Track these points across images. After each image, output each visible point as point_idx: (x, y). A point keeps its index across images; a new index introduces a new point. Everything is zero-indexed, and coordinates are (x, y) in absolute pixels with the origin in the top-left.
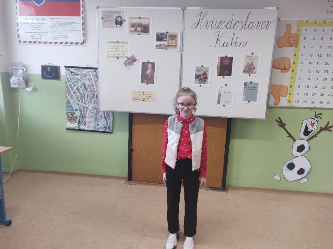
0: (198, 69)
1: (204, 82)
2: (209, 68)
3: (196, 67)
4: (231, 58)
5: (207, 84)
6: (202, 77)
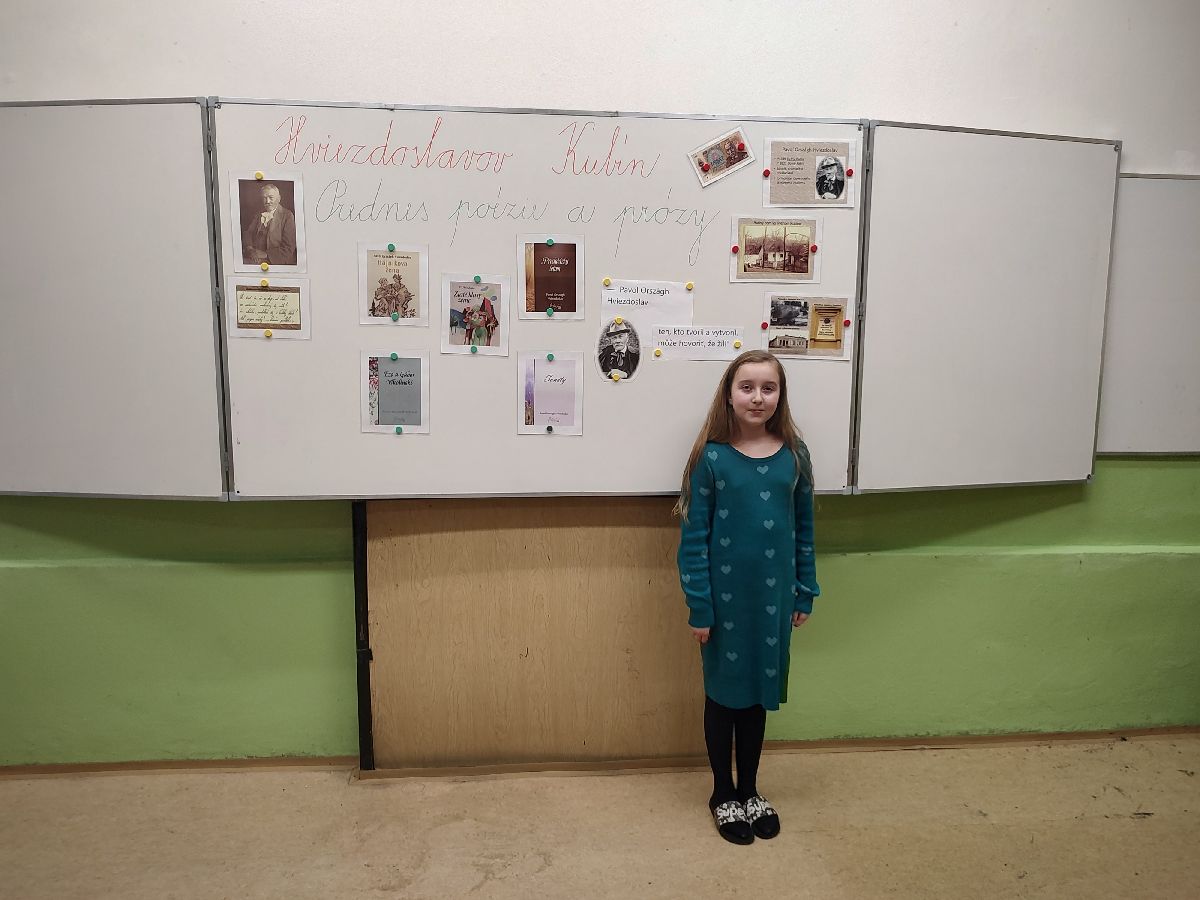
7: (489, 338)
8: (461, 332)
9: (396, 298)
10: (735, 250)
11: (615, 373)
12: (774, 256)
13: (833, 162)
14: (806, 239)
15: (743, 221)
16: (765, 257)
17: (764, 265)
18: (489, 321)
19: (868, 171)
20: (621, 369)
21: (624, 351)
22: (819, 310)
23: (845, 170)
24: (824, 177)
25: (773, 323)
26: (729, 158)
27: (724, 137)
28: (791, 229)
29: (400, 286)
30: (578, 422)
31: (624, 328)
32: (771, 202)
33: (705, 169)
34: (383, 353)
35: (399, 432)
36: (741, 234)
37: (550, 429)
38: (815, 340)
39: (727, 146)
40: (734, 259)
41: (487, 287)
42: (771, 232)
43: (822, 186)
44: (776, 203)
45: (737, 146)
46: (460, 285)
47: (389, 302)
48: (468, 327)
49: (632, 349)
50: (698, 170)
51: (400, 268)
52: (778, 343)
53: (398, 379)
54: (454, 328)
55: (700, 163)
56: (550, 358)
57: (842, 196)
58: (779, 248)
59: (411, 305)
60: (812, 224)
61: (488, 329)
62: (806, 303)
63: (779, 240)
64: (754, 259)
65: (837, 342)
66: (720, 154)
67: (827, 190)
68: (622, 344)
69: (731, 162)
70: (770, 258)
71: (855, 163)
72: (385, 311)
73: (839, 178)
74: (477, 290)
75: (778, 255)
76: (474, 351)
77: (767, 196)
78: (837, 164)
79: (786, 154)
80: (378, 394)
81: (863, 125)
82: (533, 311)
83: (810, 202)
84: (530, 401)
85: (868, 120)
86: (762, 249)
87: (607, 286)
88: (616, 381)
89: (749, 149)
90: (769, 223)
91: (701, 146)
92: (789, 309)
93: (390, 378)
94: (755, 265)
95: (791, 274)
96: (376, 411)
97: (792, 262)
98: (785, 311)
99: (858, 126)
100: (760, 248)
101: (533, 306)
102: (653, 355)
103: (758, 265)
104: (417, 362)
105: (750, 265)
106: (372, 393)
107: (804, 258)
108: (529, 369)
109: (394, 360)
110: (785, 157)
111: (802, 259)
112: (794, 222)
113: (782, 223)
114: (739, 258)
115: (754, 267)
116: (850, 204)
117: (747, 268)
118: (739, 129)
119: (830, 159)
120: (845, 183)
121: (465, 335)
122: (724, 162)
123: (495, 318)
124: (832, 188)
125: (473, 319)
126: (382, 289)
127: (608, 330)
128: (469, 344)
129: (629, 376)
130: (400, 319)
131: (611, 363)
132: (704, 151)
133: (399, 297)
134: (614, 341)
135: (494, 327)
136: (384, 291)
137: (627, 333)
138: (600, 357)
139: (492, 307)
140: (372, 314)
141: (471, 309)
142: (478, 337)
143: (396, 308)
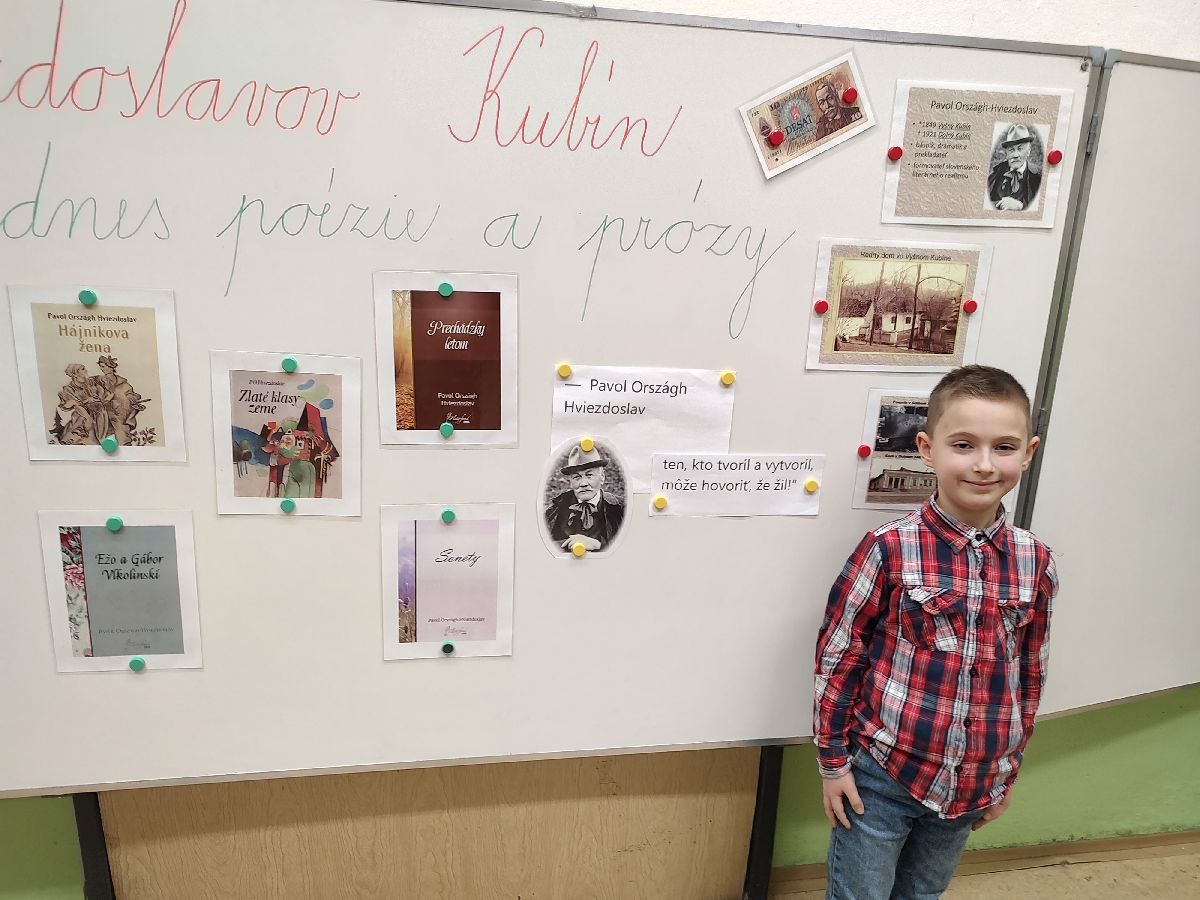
7: (320, 480)
8: (258, 473)
9: (109, 406)
10: (821, 308)
11: (578, 541)
12: (894, 320)
13: (1025, 134)
14: (955, 289)
15: (842, 252)
16: (877, 322)
17: (874, 338)
18: (318, 450)
19: (1088, 155)
20: (589, 533)
21: (595, 501)
23: (1046, 152)
24: (1005, 166)
25: (879, 447)
26: (823, 120)
27: (815, 73)
28: (930, 268)
29: (118, 382)
30: (504, 633)
31: (596, 457)
32: (897, 213)
33: (774, 141)
34: (91, 516)
35: (138, 667)
36: (836, 273)
37: (448, 649)
39: (821, 93)
40: (816, 328)
41: (311, 382)
42: (893, 273)
43: (999, 183)
44: (906, 214)
45: (841, 93)
46: (258, 378)
47: (93, 413)
48: (273, 462)
49: (611, 498)
50: (758, 143)
51: (113, 342)
52: (885, 484)
53: (126, 569)
54: (243, 464)
55: (764, 129)
56: (448, 518)
57: (1034, 206)
58: (904, 306)
59: (143, 421)
60: (970, 259)
61: (317, 464)
63: (906, 289)
64: (854, 326)
66: (806, 109)
67: (1008, 192)
68: (592, 490)
69: (826, 128)
70: (887, 325)
71: (1065, 137)
72: (84, 434)
73: (1034, 168)
74: (290, 388)
75: (901, 319)
76: (288, 509)
77: (891, 201)
78: (1033, 140)
79: (936, 116)
80: (86, 598)
81: (1091, 58)
82: (411, 428)
83: (974, 216)
84: (408, 598)
85: (1102, 48)
86: (872, 307)
87: (564, 378)
88: (578, 557)
89: (864, 102)
90: (891, 256)
91: (769, 90)
92: (911, 421)
93: (110, 568)
94: (856, 338)
95: (922, 356)
96: (84, 630)
97: (926, 333)
98: (904, 426)
99: (1083, 61)
100: (869, 305)
101: (412, 418)
102: (650, 506)
103: (861, 337)
104: (166, 534)
105: (847, 337)
106: (73, 596)
107: (949, 324)
108: (404, 539)
109: (114, 532)
110: (934, 120)
111: (945, 328)
112: (937, 254)
113: (915, 257)
114: (825, 324)
115: (854, 341)
116: (1046, 223)
117: (840, 344)
118: (848, 57)
119: (1021, 127)
120: (1043, 178)
121: (268, 478)
122: (812, 126)
123: (331, 443)
124: (1016, 188)
125: (283, 446)
126: (74, 388)
127: (565, 462)
128: (277, 495)
129: (603, 547)
130: (123, 449)
131: (570, 524)
132: (773, 101)
133: (116, 403)
134: (576, 483)
135: (328, 462)
136: (79, 393)
137: (601, 468)
138: (548, 513)
139: (323, 422)
140: (56, 440)
141: (279, 425)
142: (296, 481)
143: (110, 425)
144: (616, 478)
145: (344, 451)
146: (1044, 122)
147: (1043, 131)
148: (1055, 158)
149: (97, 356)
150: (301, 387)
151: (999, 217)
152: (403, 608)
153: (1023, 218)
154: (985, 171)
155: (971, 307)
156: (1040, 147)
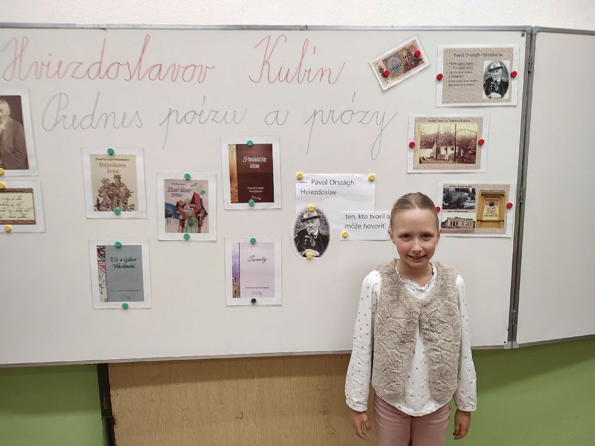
0: (172, 187)
1: (196, 228)
2: (206, 182)
3: (167, 181)
4: (267, 149)
5: (207, 232)
6: (188, 211)
7: (200, 226)
8: (175, 222)
9: (117, 195)
10: (412, 145)
11: (310, 252)
12: (446, 149)
13: (499, 65)
14: (474, 134)
15: (419, 120)
16: (438, 151)
17: (437, 157)
18: (199, 212)
19: (529, 72)
20: (314, 248)
21: (316, 234)
22: (485, 195)
23: (509, 72)
24: (491, 79)
25: (444, 207)
26: (407, 64)
27: (401, 46)
28: (461, 126)
29: (121, 185)
30: (278, 294)
31: (315, 214)
32: (443, 102)
33: (385, 75)
34: (109, 241)
35: (125, 307)
36: (417, 129)
37: (254, 301)
38: (481, 221)
39: (405, 54)
40: (411, 154)
41: (196, 184)
42: (443, 129)
43: (489, 86)
44: (447, 103)
45: (413, 53)
46: (174, 182)
47: (111, 197)
48: (181, 217)
49: (323, 232)
51: (120, 169)
52: (449, 224)
53: (122, 264)
54: (169, 218)
55: (381, 70)
56: (253, 242)
57: (507, 96)
58: (450, 142)
59: (130, 201)
60: (480, 121)
61: (198, 218)
62: (473, 190)
63: (450, 135)
64: (428, 153)
65: (500, 223)
67: (494, 90)
68: (314, 229)
69: (408, 68)
70: (443, 152)
71: (518, 65)
72: (108, 207)
73: (504, 79)
74: (188, 186)
75: (449, 149)
76: (187, 238)
77: (440, 97)
78: (503, 67)
79: (457, 60)
80: (106, 276)
81: (526, 31)
82: (237, 203)
83: (478, 102)
84: (236, 277)
85: (531, 26)
86: (435, 143)
87: (300, 179)
88: (310, 259)
89: (424, 56)
90: (442, 121)
91: (381, 54)
92: (459, 195)
93: (116, 263)
94: (429, 158)
95: (461, 165)
96: (105, 290)
97: (461, 155)
98: (455, 197)
99: (522, 32)
100: (434, 143)
101: (237, 198)
102: (341, 236)
103: (432, 157)
104: (138, 248)
105: (425, 158)
106: (101, 275)
107: (472, 150)
108: (234, 251)
109: (118, 248)
110: (456, 61)
111: (470, 152)
112: (463, 119)
113: (453, 121)
114: (415, 152)
115: (428, 160)
116: (513, 103)
117: (422, 161)
118: (416, 38)
119: (496, 62)
120: (509, 84)
121: (179, 224)
122: (402, 68)
123: (204, 209)
124: (497, 89)
125: (185, 211)
126: (104, 187)
127: (302, 216)
128: (182, 232)
129: (320, 255)
130: (122, 212)
131: (305, 244)
132: (384, 59)
133: (120, 194)
134: (307, 226)
135: (203, 217)
136: (107, 190)
137: (318, 219)
138: (296, 239)
139: (201, 200)
140: (97, 209)
141: (183, 202)
142: (189, 225)
143: (118, 203)
144: (325, 223)
145: (210, 212)
146: (507, 59)
147: (507, 63)
148: (514, 75)
149: (113, 175)
150: (192, 186)
151: (490, 102)
152: (234, 282)
153: (502, 101)
154: (481, 82)
155: (481, 142)
156: (506, 70)
